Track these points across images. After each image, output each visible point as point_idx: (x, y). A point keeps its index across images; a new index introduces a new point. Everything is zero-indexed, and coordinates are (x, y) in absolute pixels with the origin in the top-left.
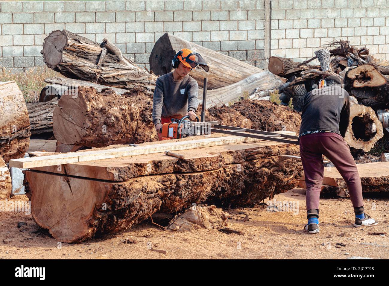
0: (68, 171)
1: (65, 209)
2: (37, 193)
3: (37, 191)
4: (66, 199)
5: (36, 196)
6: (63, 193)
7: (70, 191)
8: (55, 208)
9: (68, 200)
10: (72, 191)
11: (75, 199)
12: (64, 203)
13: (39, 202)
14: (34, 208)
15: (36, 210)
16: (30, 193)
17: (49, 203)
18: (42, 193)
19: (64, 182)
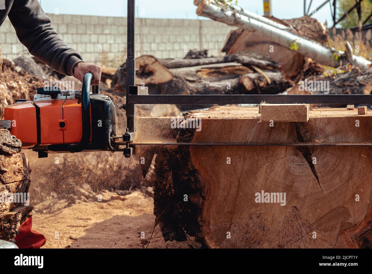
0: (308, 134)
1: (297, 217)
2: (220, 191)
3: (222, 186)
4: (302, 195)
5: (219, 198)
6: (293, 182)
7: (314, 177)
8: (269, 218)
9: (305, 197)
10: (318, 174)
11: (325, 193)
12: (294, 205)
13: (226, 210)
14: (211, 227)
15: (216, 230)
16: (201, 195)
17: (253, 210)
18: (234, 190)
19: (296, 158)
